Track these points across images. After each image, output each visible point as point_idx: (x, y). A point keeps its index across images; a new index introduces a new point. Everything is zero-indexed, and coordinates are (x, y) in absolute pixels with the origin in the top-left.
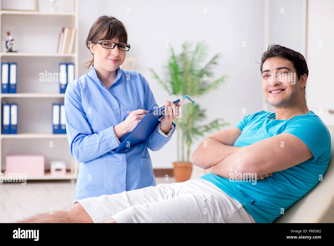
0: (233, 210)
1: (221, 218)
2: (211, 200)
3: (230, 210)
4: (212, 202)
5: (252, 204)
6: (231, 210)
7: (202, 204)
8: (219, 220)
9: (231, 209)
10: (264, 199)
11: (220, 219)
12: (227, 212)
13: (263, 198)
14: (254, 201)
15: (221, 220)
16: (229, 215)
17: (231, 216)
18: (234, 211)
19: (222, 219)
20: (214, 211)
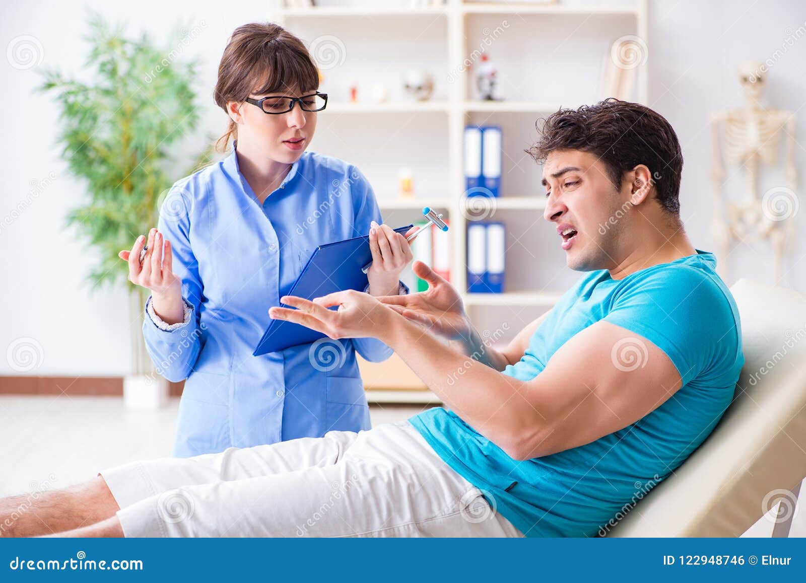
0: (449, 506)
1: (408, 525)
2: (389, 477)
3: (440, 505)
4: (389, 485)
5: (508, 490)
6: (443, 505)
7: (361, 487)
8: (402, 529)
9: (445, 501)
10: (544, 479)
11: (406, 526)
12: (430, 510)
13: (541, 478)
14: (515, 484)
15: (409, 528)
16: (435, 517)
17: (439, 520)
18: (453, 506)
19: (410, 526)
20: (392, 505)
